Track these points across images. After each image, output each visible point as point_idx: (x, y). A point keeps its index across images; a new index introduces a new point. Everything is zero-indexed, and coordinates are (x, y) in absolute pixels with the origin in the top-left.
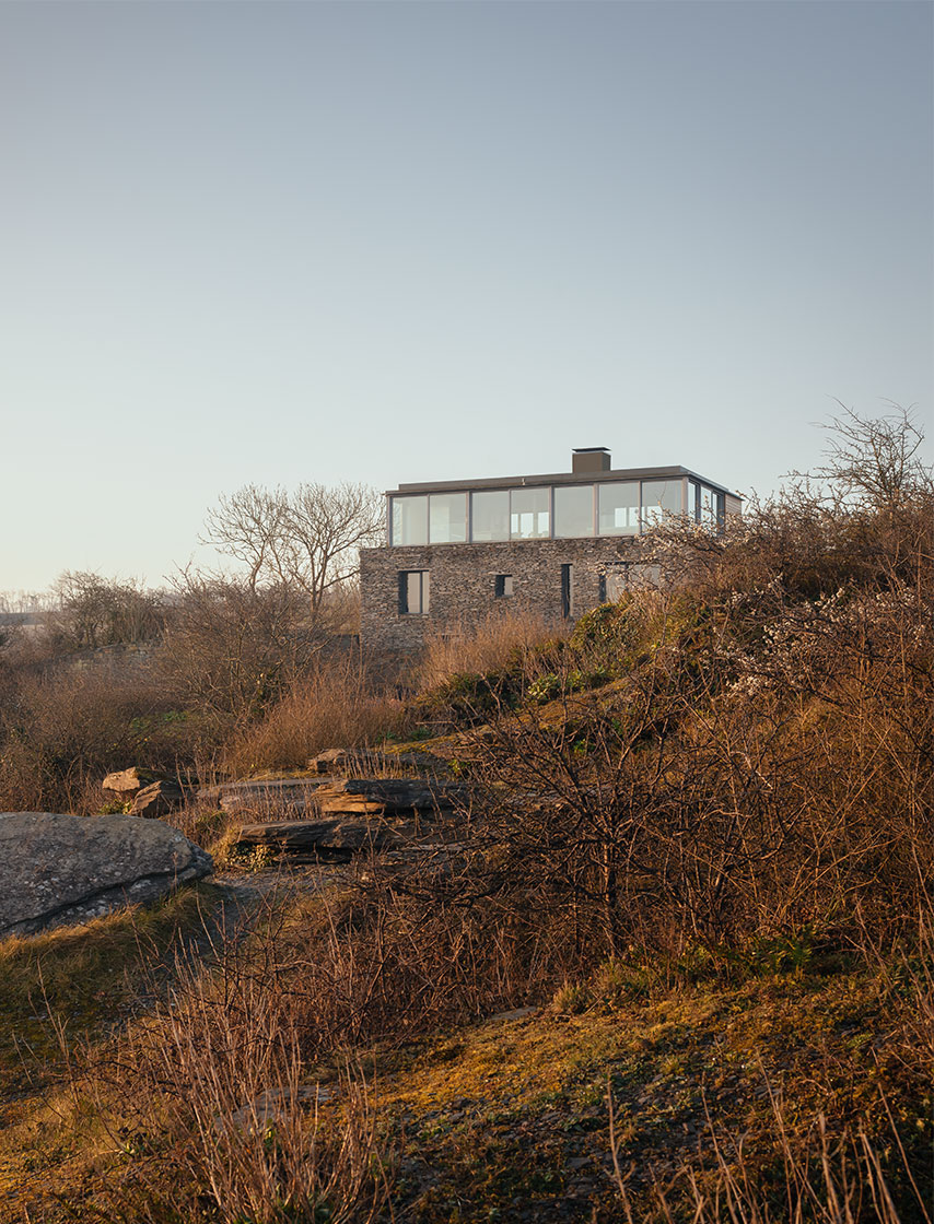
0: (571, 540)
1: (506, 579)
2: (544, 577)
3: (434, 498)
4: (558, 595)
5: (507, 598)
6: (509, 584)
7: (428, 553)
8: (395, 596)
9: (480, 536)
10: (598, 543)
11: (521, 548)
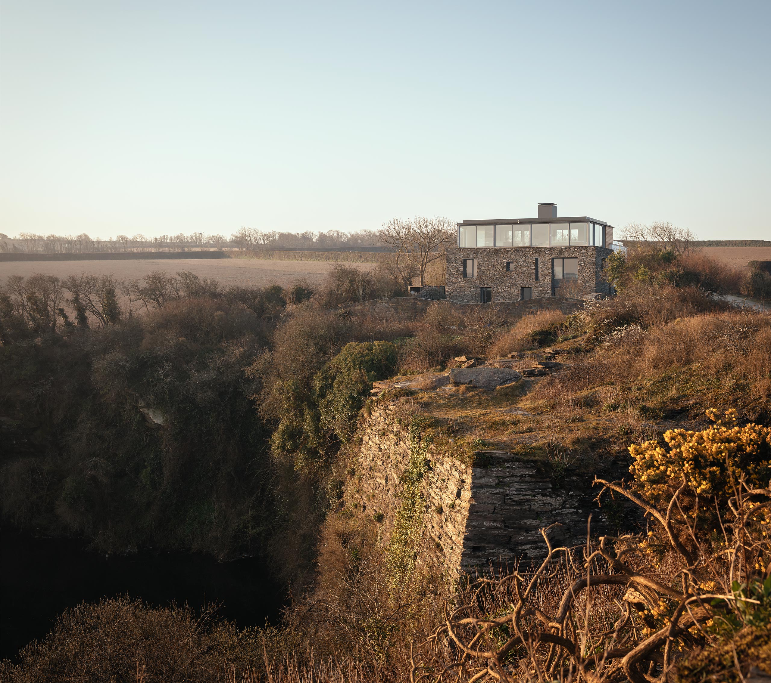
0: (539, 248)
1: (511, 264)
2: (527, 263)
3: (478, 227)
4: (534, 271)
5: (511, 272)
6: (512, 266)
7: (477, 251)
8: (462, 270)
9: (499, 244)
10: (551, 249)
11: (518, 250)
